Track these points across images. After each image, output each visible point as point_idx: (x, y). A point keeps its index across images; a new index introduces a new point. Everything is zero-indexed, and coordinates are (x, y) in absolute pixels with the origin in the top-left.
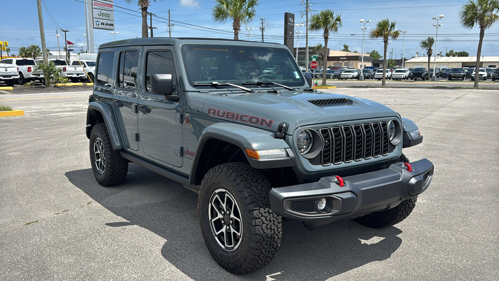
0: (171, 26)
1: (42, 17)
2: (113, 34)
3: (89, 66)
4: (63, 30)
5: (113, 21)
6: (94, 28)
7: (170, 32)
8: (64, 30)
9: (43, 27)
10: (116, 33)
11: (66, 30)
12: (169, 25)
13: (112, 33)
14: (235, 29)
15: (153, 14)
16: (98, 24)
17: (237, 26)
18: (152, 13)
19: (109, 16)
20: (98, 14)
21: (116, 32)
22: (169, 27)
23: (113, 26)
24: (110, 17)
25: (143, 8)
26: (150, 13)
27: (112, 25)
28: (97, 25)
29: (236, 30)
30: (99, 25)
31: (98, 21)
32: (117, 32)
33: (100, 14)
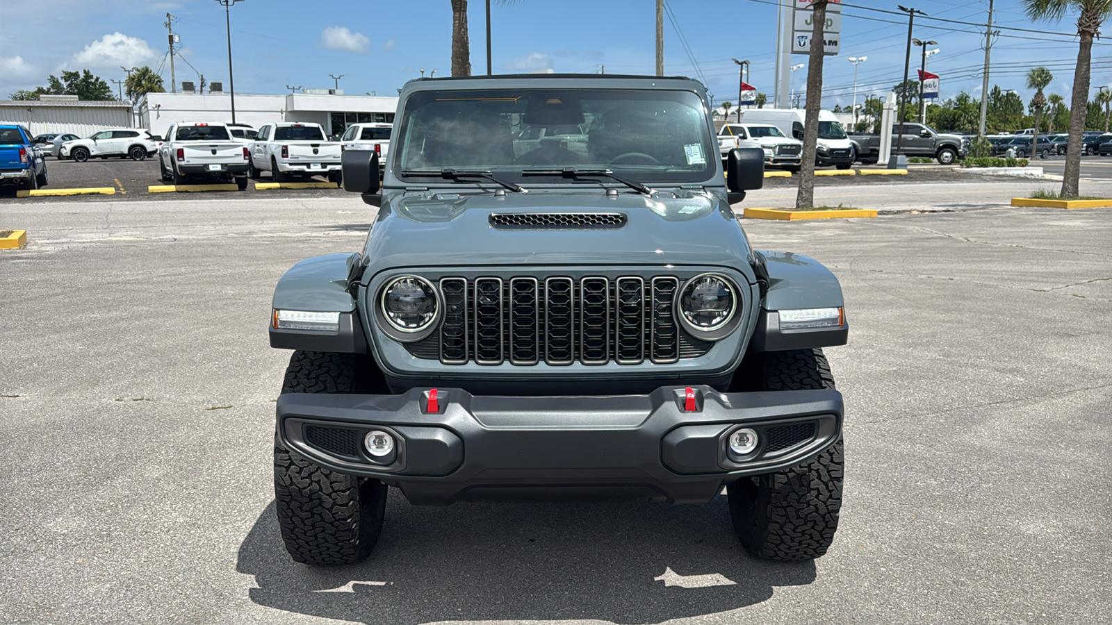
0: (991, 36)
1: (662, 37)
2: (854, 64)
3: (752, 136)
4: (737, 62)
5: (838, 33)
6: (793, 52)
7: (987, 49)
8: (740, 62)
9: (662, 58)
10: (862, 60)
11: (743, 61)
12: (988, 34)
13: (852, 61)
14: (1082, 33)
15: (918, 12)
16: (802, 44)
17: (1088, 24)
18: (915, 10)
19: (829, 22)
20: (806, 21)
21: (860, 59)
22: (986, 39)
23: (836, 45)
24: (831, 25)
25: (816, 4)
26: (909, 9)
27: (835, 43)
28: (800, 45)
29: (1085, 36)
30: (804, 44)
31: (803, 37)
32: (865, 58)
33: (809, 22)
